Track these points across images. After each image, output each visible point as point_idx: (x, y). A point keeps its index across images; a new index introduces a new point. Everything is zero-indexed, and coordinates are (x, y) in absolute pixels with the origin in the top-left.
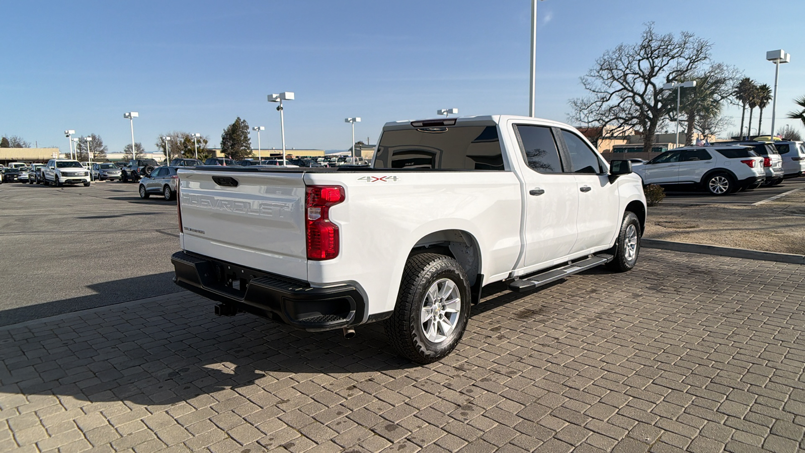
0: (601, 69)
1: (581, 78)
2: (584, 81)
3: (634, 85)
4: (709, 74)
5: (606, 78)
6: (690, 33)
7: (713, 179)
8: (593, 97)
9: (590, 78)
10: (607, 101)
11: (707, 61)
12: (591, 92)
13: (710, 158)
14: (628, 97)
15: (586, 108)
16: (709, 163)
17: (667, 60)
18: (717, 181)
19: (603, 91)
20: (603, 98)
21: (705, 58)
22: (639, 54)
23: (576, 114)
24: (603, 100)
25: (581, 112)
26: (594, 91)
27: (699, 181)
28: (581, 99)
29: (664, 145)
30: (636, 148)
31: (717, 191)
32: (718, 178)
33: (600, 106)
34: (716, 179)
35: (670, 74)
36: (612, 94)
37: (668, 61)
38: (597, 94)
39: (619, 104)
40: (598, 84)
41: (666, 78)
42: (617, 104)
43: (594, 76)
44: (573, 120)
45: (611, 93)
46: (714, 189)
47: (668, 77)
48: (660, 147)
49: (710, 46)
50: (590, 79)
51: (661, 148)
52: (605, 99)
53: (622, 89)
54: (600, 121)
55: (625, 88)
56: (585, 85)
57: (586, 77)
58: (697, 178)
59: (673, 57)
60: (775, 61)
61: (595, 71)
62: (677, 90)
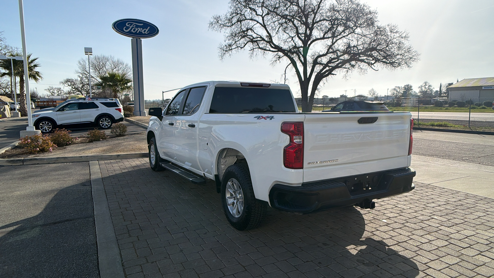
7: (102, 120)
13: (98, 107)
16: (98, 110)
18: (104, 120)
27: (93, 121)
31: (105, 126)
32: (104, 119)
34: (103, 119)
46: (103, 125)
58: (93, 119)
62: (11, 61)
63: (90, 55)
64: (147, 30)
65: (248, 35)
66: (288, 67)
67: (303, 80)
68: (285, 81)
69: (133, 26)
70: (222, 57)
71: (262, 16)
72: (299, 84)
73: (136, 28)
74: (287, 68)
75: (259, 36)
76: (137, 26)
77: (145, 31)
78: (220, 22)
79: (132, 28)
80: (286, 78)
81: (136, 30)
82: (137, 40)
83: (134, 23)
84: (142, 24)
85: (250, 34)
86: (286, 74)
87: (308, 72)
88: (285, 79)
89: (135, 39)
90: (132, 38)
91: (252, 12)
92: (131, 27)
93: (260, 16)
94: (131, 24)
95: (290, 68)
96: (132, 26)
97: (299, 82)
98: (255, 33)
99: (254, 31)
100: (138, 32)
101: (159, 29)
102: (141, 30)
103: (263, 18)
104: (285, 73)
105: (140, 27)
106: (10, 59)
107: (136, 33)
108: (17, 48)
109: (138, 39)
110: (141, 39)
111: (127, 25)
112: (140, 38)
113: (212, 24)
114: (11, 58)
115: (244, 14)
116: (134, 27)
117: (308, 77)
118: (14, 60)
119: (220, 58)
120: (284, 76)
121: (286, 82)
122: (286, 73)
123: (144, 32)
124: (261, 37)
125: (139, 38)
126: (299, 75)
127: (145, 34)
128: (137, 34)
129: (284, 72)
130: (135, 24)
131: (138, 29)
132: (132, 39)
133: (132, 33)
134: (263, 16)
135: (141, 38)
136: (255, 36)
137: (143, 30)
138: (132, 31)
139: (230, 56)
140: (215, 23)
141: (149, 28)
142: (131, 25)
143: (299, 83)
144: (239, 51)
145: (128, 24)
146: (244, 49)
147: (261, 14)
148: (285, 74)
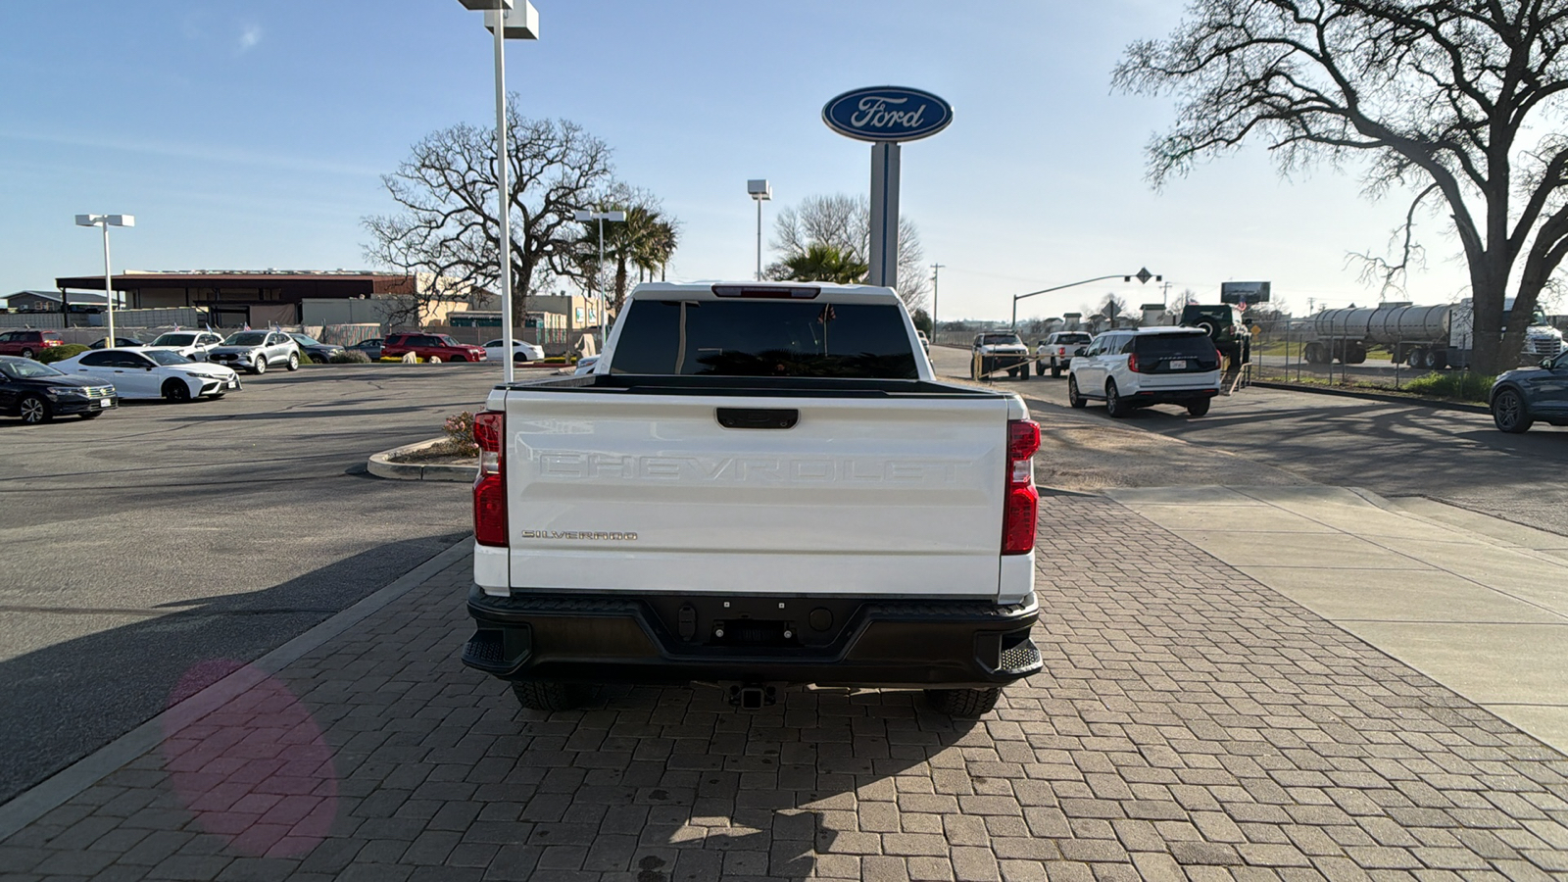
0: (423, 165)
1: (383, 177)
2: (391, 183)
3: (483, 202)
4: (606, 199)
5: (436, 185)
6: (575, 124)
8: (410, 218)
9: (401, 180)
10: (438, 227)
11: (608, 176)
12: (407, 207)
14: (475, 223)
15: (399, 237)
17: (540, 165)
19: (430, 208)
20: (430, 222)
21: (604, 170)
22: (490, 148)
23: (382, 249)
24: (430, 225)
25: (392, 245)
26: (411, 206)
28: (387, 219)
29: (538, 315)
30: (493, 319)
33: (426, 237)
35: (551, 190)
36: (446, 216)
37: (542, 167)
38: (416, 213)
39: (458, 235)
40: (420, 193)
41: (544, 199)
42: (455, 237)
43: (412, 178)
44: (377, 259)
45: (445, 213)
47: (548, 196)
48: (533, 318)
49: (609, 151)
50: (402, 182)
51: (535, 321)
52: (434, 224)
53: (466, 209)
54: (431, 264)
55: (470, 207)
56: (393, 191)
57: (395, 177)
59: (551, 162)
60: (755, 196)
61: (413, 168)
62: (598, 224)
63: (763, 199)
64: (916, 117)
65: (1270, 95)
66: (1423, 199)
67: (1485, 249)
68: (1407, 252)
69: (879, 106)
70: (1158, 178)
71: (1316, 22)
72: (1468, 265)
73: (886, 114)
74: (1419, 205)
75: (1313, 95)
76: (890, 108)
77: (911, 118)
78: (1153, 63)
79: (876, 113)
80: (1412, 242)
81: (887, 117)
82: (887, 147)
83: (882, 99)
84: (905, 100)
85: (1278, 91)
86: (1411, 228)
87: (1509, 214)
88: (1406, 246)
89: (882, 146)
90: (874, 144)
91: (1284, 12)
92: (872, 111)
93: (1309, 25)
94: (874, 103)
95: (1431, 204)
96: (875, 108)
97: (1465, 255)
98: (1295, 85)
99: (1294, 77)
100: (890, 124)
101: (953, 109)
102: (899, 118)
103: (1321, 29)
104: (1409, 225)
105: (898, 107)
106: (598, 220)
107: (885, 129)
108: (638, 189)
109: (890, 146)
110: (899, 144)
111: (862, 107)
112: (896, 142)
113: (1123, 71)
114: (600, 216)
115: (1243, 26)
116: (880, 111)
117: (1509, 237)
118: (605, 221)
119: (1152, 183)
120: (1403, 234)
121: (1409, 256)
122: (1413, 222)
123: (909, 120)
124: (1320, 98)
125: (892, 142)
126: (1468, 229)
127: (911, 128)
128: (892, 130)
129: (1406, 222)
130: (884, 102)
131: (892, 116)
132: (873, 147)
133: (875, 129)
134: (1322, 22)
135: (900, 141)
136: (1298, 94)
137: (905, 115)
138: (875, 122)
139: (1184, 175)
140: (1135, 68)
141: (923, 107)
142: (871, 107)
143: (1466, 260)
144: (1220, 152)
145: (865, 104)
146: (1240, 147)
147: (1314, 17)
148: (1408, 229)
